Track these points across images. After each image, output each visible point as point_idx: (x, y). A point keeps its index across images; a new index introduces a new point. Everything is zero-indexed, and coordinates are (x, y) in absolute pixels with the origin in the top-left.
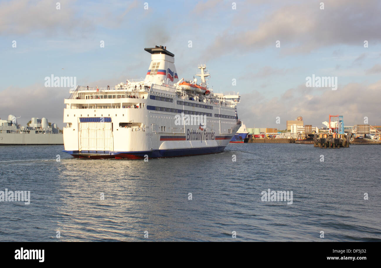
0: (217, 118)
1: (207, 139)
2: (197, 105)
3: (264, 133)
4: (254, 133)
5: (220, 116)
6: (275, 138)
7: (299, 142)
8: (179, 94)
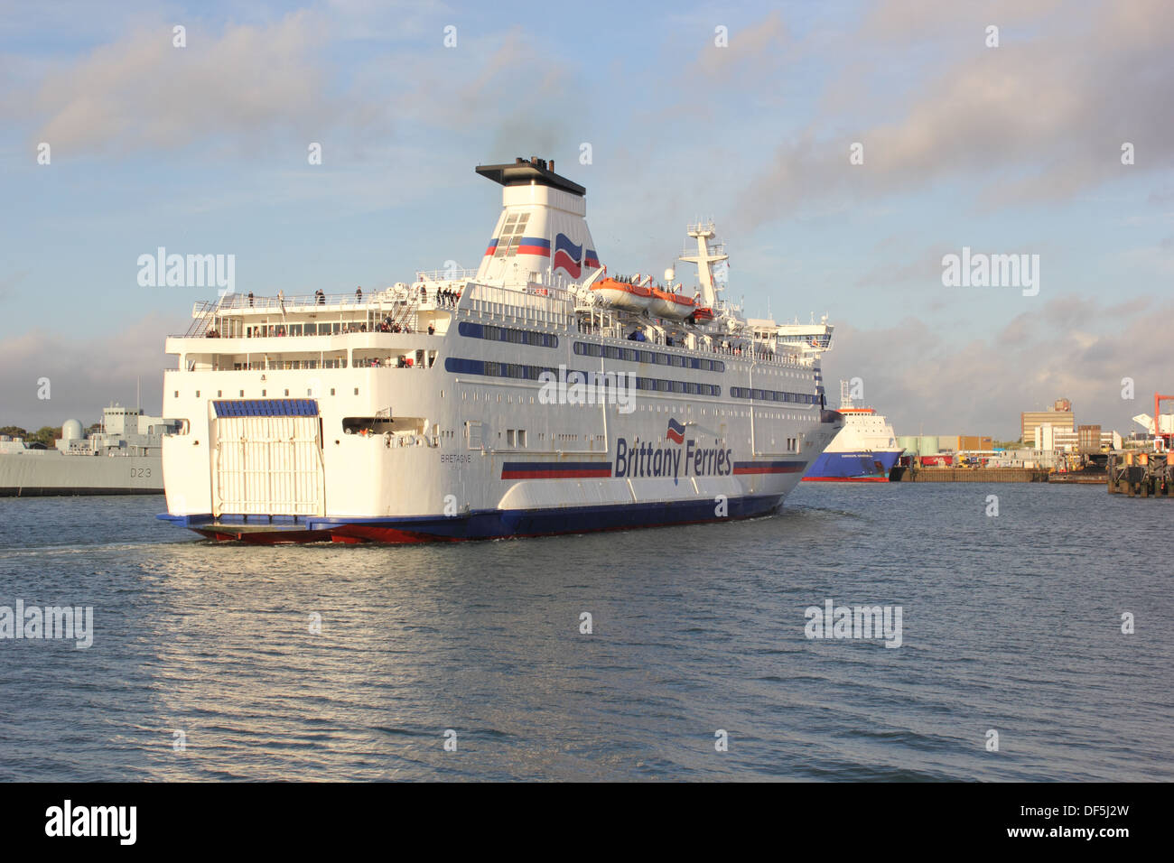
0: (739, 401)
1: (698, 473)
2: (656, 358)
3: (950, 450)
4: (918, 452)
5: (753, 394)
6: (984, 465)
7: (1062, 479)
8: (584, 321)
